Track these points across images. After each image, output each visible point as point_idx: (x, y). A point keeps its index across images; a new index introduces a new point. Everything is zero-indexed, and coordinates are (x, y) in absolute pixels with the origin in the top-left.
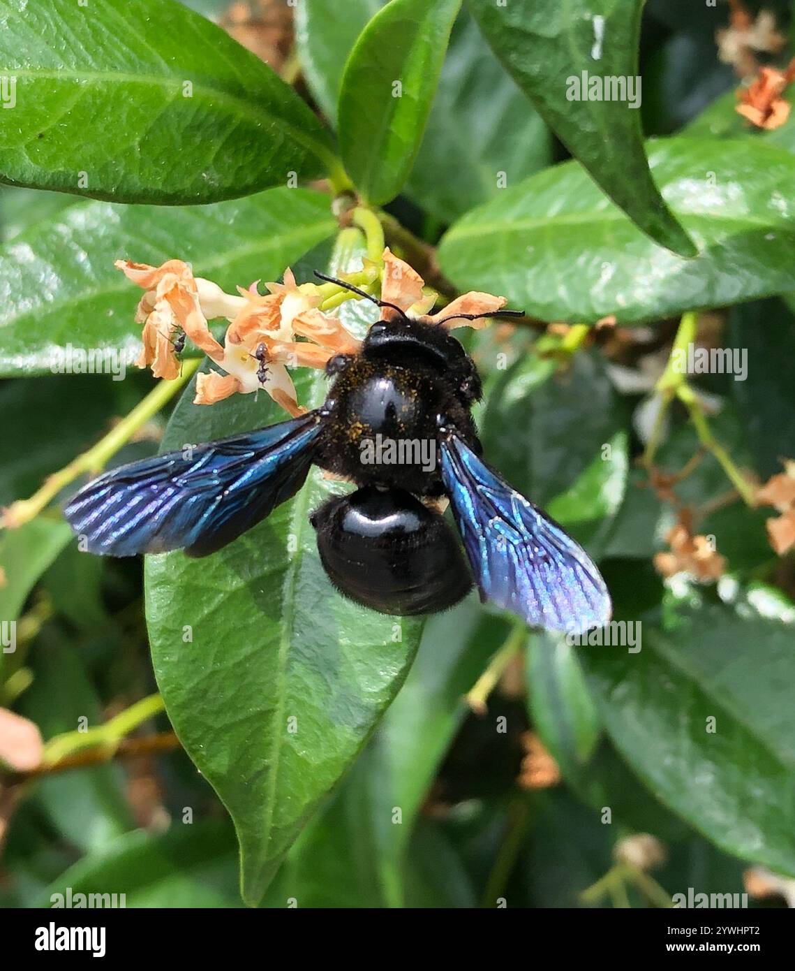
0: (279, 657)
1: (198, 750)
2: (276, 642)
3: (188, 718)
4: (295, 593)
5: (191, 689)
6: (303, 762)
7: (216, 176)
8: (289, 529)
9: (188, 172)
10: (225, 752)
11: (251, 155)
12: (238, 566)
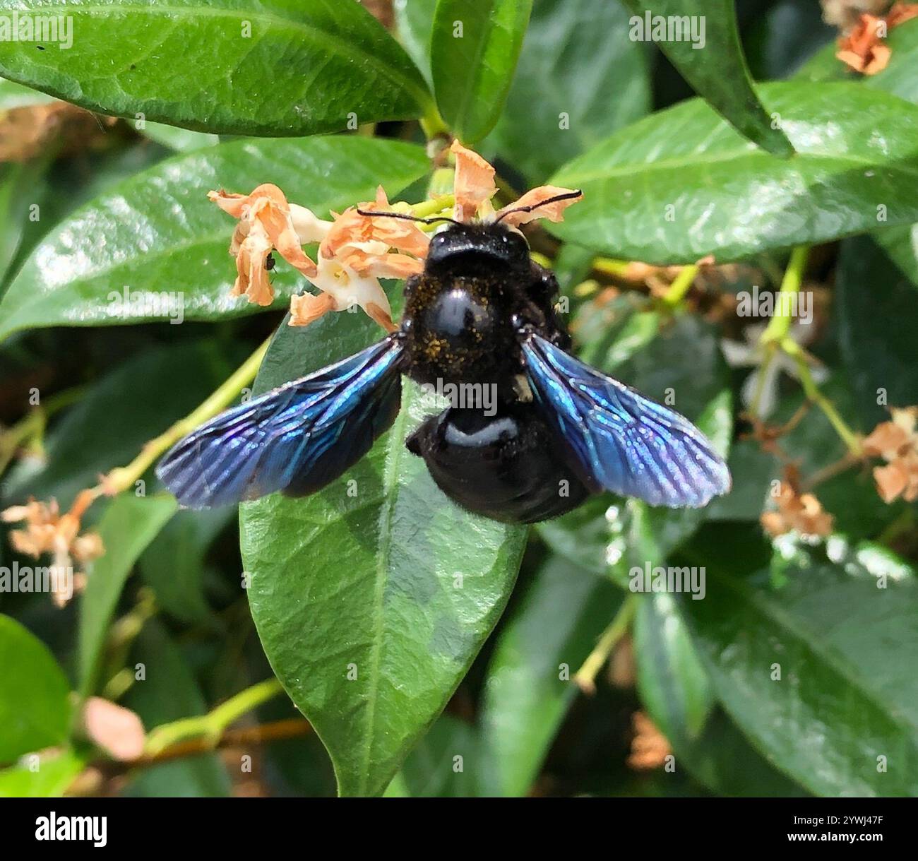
0: (375, 591)
1: (295, 685)
2: (373, 575)
3: (284, 652)
4: (391, 526)
5: (286, 622)
6: (400, 696)
7: (309, 110)
8: (385, 463)
9: (281, 104)
10: (322, 687)
11: (345, 90)
12: (333, 499)
